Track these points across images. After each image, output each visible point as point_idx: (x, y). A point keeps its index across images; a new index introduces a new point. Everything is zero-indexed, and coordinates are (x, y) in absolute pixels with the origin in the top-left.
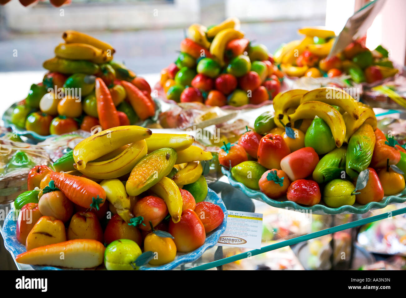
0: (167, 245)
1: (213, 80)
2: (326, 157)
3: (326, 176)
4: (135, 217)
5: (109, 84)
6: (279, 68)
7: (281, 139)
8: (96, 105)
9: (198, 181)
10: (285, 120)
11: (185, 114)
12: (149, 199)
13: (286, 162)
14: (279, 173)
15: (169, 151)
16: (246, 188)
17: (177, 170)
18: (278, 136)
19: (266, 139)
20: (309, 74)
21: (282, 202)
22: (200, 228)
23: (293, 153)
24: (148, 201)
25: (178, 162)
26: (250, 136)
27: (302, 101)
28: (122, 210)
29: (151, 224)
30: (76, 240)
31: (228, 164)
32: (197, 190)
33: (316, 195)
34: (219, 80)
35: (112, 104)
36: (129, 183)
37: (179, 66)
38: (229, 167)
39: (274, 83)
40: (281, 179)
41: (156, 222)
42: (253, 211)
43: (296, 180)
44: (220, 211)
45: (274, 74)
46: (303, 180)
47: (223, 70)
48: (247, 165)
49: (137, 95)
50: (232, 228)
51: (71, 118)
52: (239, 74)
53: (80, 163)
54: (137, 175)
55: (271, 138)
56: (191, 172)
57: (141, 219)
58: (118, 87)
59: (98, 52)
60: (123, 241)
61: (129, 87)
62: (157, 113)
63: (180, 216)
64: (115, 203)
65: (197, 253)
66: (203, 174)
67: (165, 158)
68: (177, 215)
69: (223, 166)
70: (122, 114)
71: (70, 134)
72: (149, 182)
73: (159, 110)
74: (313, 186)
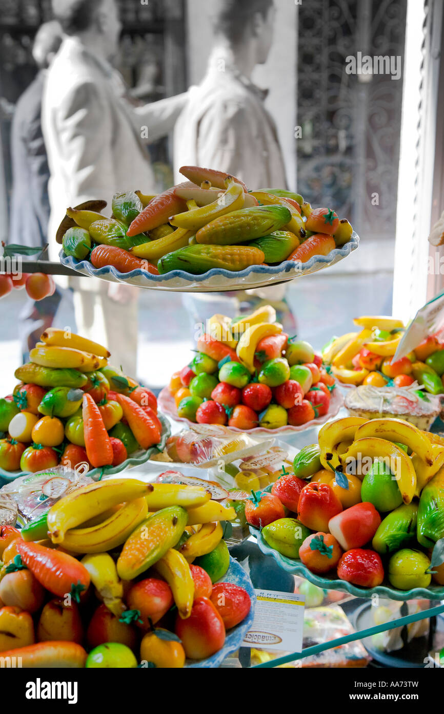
0: (171, 651)
1: (240, 390)
2: (390, 517)
3: (391, 545)
4: (128, 609)
5: (100, 400)
6: (328, 371)
7: (327, 490)
8: (82, 430)
9: (215, 549)
10: (335, 462)
11: (201, 444)
12: (147, 584)
13: (336, 523)
14: (327, 538)
15: (176, 512)
16: (282, 559)
17: (188, 534)
18: (325, 485)
19: (309, 490)
20: (369, 379)
21: (331, 581)
22: (217, 624)
23: (345, 512)
24: (147, 587)
25: (190, 523)
26: (288, 482)
27: (357, 436)
28: (111, 599)
29: (150, 620)
30: (48, 643)
31: (259, 521)
32: (215, 561)
33: (377, 573)
34: (247, 392)
35: (104, 429)
36: (121, 560)
37: (194, 370)
38: (259, 526)
39: (321, 393)
40: (329, 549)
41: (157, 618)
42: (291, 590)
43: (351, 549)
44: (245, 598)
45: (322, 380)
46: (359, 550)
47: (253, 378)
48: (283, 524)
49: (138, 413)
50: (263, 618)
51: (50, 448)
52: (275, 383)
53: (56, 534)
54: (133, 550)
55: (316, 488)
56: (206, 538)
57: (137, 613)
58: (113, 404)
59: (87, 356)
60: (112, 646)
61: (128, 403)
62: (164, 437)
63: (189, 610)
64: (102, 590)
65: (213, 662)
66: (223, 538)
67: (171, 523)
68: (186, 608)
69: (251, 524)
70: (118, 441)
71: (47, 471)
72: (148, 560)
73: (168, 433)
74: (373, 560)
